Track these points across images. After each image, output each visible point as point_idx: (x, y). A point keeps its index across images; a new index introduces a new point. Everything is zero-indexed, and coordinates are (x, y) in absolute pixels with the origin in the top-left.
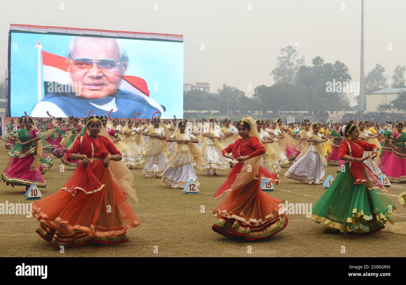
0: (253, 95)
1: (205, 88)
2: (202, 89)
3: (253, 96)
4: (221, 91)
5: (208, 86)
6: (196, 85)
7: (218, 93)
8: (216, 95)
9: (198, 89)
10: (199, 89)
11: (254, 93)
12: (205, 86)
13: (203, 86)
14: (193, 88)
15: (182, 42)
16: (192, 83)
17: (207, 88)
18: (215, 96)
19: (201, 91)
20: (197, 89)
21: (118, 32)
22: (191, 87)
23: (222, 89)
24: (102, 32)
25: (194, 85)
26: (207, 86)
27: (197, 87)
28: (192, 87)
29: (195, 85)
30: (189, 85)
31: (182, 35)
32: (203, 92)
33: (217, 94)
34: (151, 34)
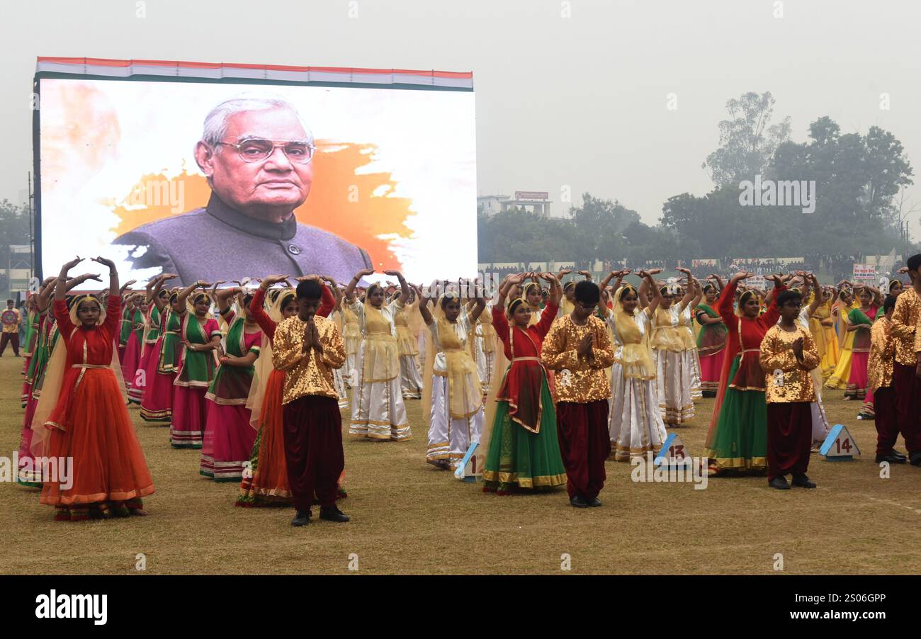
0: (660, 220)
1: (537, 206)
2: (530, 209)
3: (660, 223)
4: (579, 211)
5: (546, 200)
6: (514, 199)
7: (570, 217)
8: (566, 221)
9: (519, 207)
10: (523, 208)
11: (663, 216)
12: (539, 200)
13: (534, 200)
14: (509, 207)
15: (471, 90)
16: (506, 194)
17: (543, 206)
18: (564, 224)
19: (529, 212)
20: (516, 208)
21: (309, 69)
22: (502, 203)
23: (581, 208)
24: (269, 72)
25: (511, 199)
26: (542, 200)
27: (518, 202)
28: (505, 204)
29: (513, 198)
30: (497, 199)
31: (470, 72)
32: (534, 217)
33: (567, 220)
34: (393, 71)
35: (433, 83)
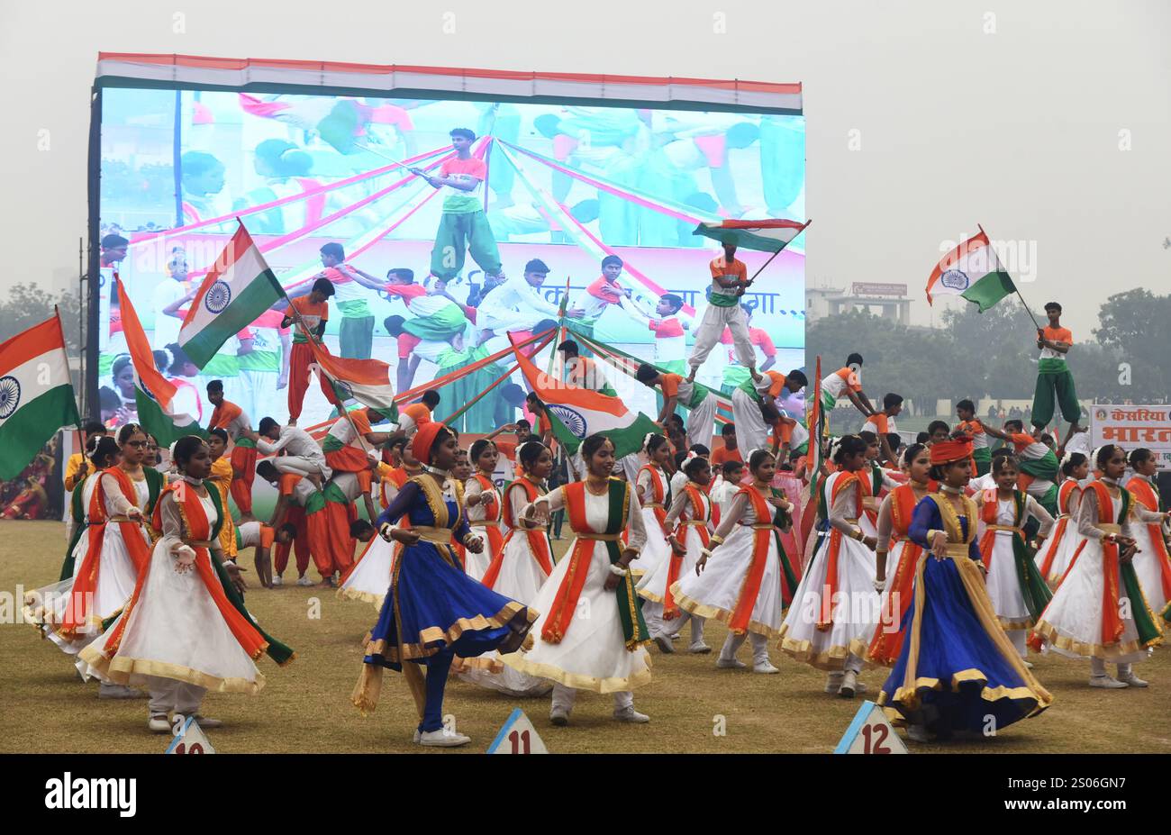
0: (1094, 332)
1: (889, 307)
2: (877, 311)
3: (1094, 338)
4: (958, 316)
5: (904, 297)
6: (852, 295)
7: (944, 326)
8: (938, 332)
9: (860, 308)
10: (866, 310)
11: (1099, 326)
12: (891, 297)
13: (883, 297)
14: (842, 308)
15: (799, 112)
16: (838, 287)
17: (898, 306)
18: (933, 337)
19: (875, 316)
20: (855, 309)
21: (534, 76)
22: (830, 301)
23: (962, 311)
24: (469, 80)
25: (845, 295)
26: (896, 297)
27: (857, 300)
28: (835, 303)
29: (848, 293)
30: (823, 294)
31: (798, 82)
32: (883, 324)
33: (940, 330)
34: (671, 81)
35: (736, 100)
